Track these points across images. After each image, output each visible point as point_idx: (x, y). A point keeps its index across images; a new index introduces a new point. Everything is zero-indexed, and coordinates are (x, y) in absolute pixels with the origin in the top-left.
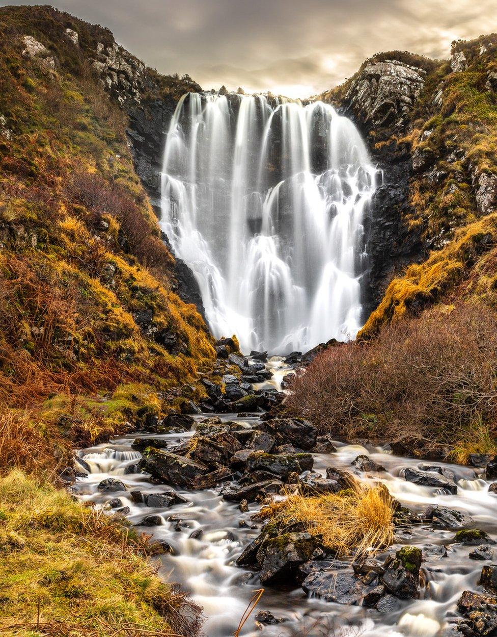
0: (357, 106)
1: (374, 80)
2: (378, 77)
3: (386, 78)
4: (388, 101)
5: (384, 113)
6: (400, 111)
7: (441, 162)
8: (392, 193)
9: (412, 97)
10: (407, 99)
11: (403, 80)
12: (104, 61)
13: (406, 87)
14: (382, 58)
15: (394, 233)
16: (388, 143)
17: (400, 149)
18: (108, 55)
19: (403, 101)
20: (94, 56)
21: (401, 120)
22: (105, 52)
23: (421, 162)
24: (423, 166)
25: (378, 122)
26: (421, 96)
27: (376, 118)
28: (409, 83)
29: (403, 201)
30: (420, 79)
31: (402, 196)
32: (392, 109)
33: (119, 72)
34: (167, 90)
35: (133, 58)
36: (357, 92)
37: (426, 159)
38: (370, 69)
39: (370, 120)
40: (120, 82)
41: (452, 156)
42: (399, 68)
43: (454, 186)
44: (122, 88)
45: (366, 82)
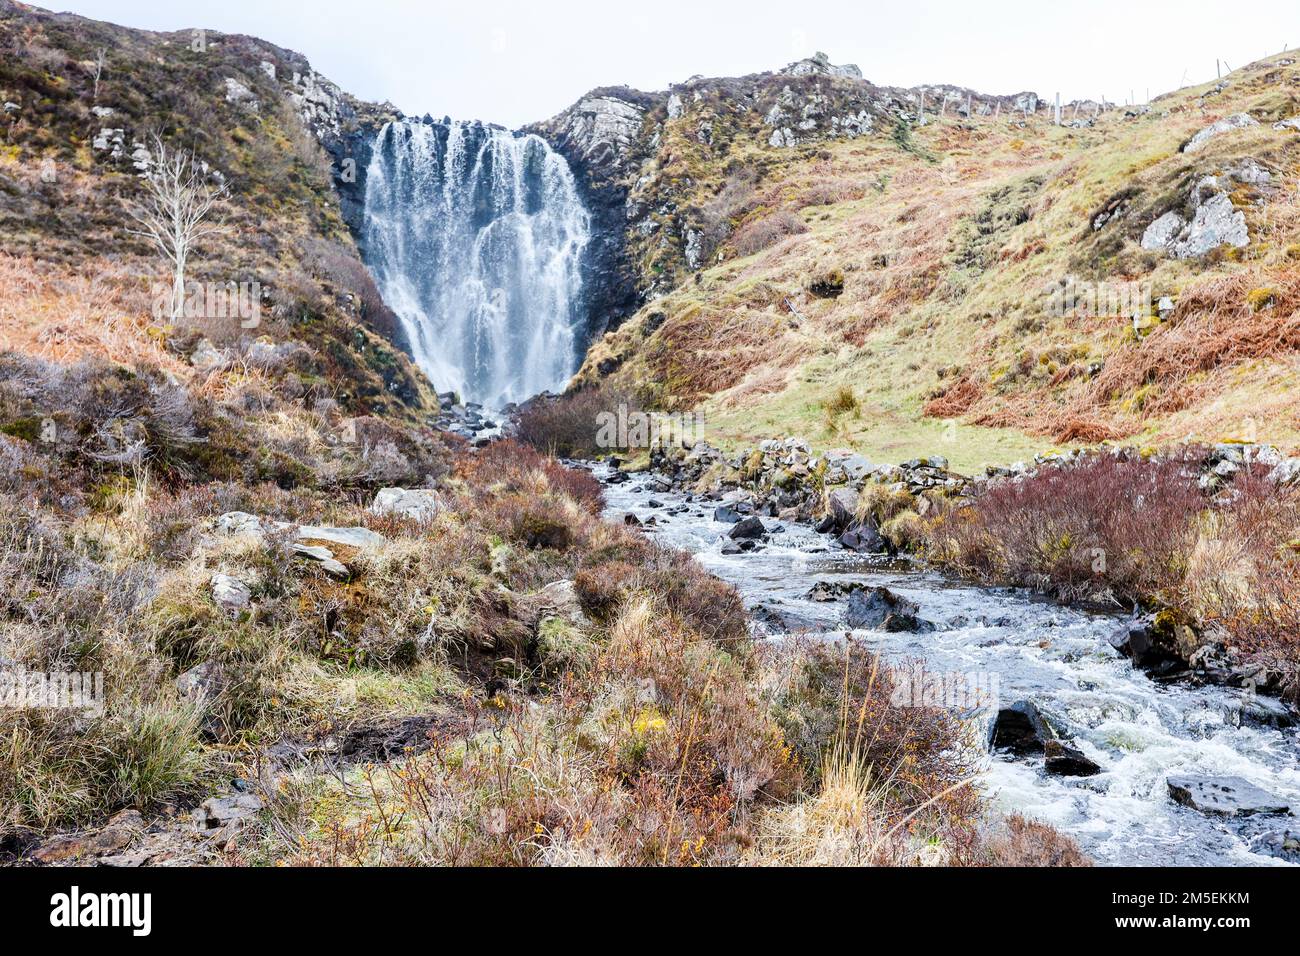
0: (573, 143)
1: (590, 118)
2: (594, 115)
3: (602, 116)
4: (604, 140)
5: (602, 153)
6: (617, 151)
7: (654, 214)
8: (607, 241)
9: (630, 137)
10: (626, 140)
11: (620, 118)
12: (301, 93)
13: (623, 126)
14: (598, 94)
15: (609, 282)
16: (605, 184)
17: (618, 192)
18: (305, 85)
19: (620, 141)
20: (291, 88)
21: (619, 161)
22: (302, 83)
23: (635, 212)
24: (637, 216)
25: (595, 161)
26: (638, 136)
27: (593, 157)
28: (626, 121)
29: (618, 250)
30: (638, 117)
31: (617, 246)
32: (609, 149)
33: (317, 104)
34: (367, 118)
35: (330, 84)
36: (573, 128)
37: (640, 210)
38: (586, 107)
39: (586, 159)
40: (318, 115)
41: (664, 208)
42: (616, 105)
43: (664, 240)
44: (321, 120)
45: (582, 119)
